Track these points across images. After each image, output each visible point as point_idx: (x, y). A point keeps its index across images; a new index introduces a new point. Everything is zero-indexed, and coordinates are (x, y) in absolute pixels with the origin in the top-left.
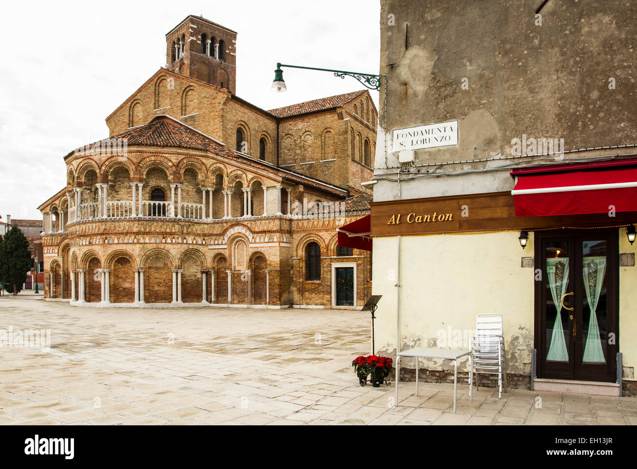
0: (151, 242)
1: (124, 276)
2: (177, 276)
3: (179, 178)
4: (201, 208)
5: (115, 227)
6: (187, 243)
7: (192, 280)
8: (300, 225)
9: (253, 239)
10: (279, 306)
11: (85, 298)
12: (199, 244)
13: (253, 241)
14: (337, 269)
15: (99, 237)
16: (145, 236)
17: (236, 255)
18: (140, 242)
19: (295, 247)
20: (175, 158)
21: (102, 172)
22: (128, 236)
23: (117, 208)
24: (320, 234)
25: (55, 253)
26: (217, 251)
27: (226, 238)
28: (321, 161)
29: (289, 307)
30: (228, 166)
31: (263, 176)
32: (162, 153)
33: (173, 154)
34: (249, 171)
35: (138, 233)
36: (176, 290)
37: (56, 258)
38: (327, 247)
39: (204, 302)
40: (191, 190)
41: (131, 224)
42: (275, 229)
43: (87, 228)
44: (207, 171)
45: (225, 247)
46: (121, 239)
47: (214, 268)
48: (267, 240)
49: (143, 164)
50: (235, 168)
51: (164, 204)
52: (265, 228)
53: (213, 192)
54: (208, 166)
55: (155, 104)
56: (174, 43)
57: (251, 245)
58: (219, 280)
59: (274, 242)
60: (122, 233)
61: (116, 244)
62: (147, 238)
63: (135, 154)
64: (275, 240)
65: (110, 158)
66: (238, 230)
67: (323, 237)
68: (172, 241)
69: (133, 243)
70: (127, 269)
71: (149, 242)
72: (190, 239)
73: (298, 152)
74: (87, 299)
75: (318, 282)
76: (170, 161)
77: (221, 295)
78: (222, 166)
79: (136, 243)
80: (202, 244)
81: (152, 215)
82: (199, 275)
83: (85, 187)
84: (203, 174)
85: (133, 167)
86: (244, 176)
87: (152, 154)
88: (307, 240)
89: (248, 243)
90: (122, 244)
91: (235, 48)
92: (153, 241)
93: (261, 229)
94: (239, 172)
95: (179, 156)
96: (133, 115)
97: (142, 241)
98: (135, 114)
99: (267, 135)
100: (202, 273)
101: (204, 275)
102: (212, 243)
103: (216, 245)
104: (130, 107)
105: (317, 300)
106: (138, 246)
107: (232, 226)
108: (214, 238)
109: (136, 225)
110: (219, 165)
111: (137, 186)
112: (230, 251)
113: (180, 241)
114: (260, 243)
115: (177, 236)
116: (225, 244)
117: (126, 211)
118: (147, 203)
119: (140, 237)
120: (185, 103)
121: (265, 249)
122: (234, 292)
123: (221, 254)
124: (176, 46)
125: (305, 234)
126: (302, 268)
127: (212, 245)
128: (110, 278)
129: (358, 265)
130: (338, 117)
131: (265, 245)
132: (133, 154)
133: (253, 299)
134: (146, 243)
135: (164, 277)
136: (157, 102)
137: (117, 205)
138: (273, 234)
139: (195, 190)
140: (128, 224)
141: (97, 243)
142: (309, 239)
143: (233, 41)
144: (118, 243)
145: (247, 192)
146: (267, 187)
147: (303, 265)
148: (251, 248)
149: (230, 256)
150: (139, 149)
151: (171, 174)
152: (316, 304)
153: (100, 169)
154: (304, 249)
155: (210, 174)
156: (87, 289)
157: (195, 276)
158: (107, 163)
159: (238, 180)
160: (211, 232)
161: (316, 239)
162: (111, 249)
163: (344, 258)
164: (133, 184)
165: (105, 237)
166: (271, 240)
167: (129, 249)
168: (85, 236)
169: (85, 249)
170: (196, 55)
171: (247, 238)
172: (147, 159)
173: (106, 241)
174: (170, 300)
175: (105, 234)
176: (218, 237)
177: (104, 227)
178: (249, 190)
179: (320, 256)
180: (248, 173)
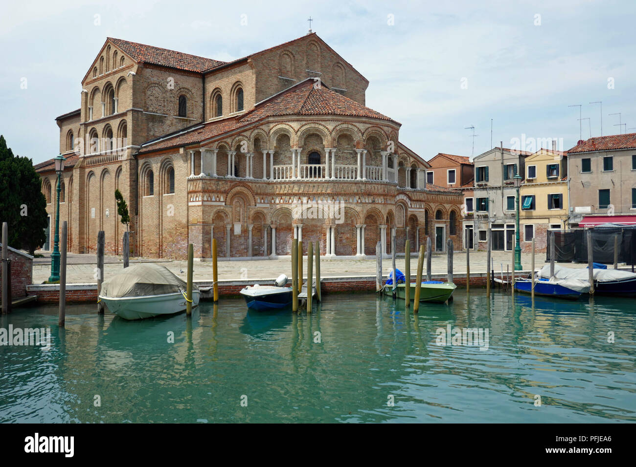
9: (411, 205)
13: (411, 207)
24: (430, 204)
25: (219, 201)
37: (222, 208)
48: (418, 207)
66: (402, 197)
86: (408, 159)
93: (416, 199)
94: (406, 155)
114: (414, 208)
131: (417, 210)
159: (401, 160)
171: (407, 203)
180: (411, 157)
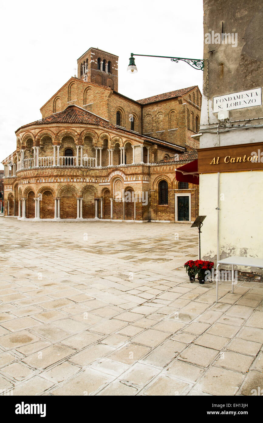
0: (64, 181)
1: (48, 202)
2: (80, 202)
3: (81, 142)
4: (94, 160)
5: (43, 173)
6: (86, 182)
7: (89, 204)
8: (155, 170)
9: (126, 179)
10: (142, 221)
11: (26, 215)
12: (93, 182)
13: (126, 180)
14: (178, 197)
15: (34, 179)
16: (61, 178)
17: (116, 188)
18: (58, 181)
19: (152, 183)
20: (79, 130)
21: (36, 140)
22: (51, 178)
23: (45, 161)
24: (168, 175)
25: (10, 189)
26: (104, 187)
27: (110, 179)
28: (168, 130)
29: (148, 222)
30: (111, 134)
31: (132, 140)
32: (71, 127)
33: (78, 127)
34: (124, 137)
35: (57, 176)
36: (79, 211)
37: (11, 192)
38: (172, 183)
39: (96, 218)
40: (88, 149)
41: (53, 170)
42: (139, 172)
43: (27, 173)
44: (99, 138)
45: (109, 184)
46: (46, 180)
47: (102, 197)
49: (60, 134)
50: (115, 135)
51: (72, 158)
52: (134, 172)
53: (102, 150)
54: (99, 135)
55: (68, 98)
56: (82, 64)
57: (125, 183)
58: (105, 205)
59: (139, 180)
60: (47, 176)
61: (44, 183)
62: (62, 179)
63: (55, 128)
64: (140, 179)
65: (41, 131)
66: (117, 173)
67: (170, 177)
68: (77, 180)
69: (54, 182)
70: (50, 198)
71: (63, 181)
72: (88, 179)
73: (154, 125)
74: (27, 216)
75: (166, 205)
76: (76, 132)
77: (106, 214)
78: (107, 134)
79: (55, 182)
80: (95, 182)
81: (65, 165)
82: (93, 201)
83: (26, 149)
84: (96, 140)
85: (54, 136)
86: (121, 140)
87: (65, 128)
88: (160, 179)
89: (123, 181)
90: (47, 182)
91: (117, 66)
92: (65, 181)
93: (131, 173)
94: (118, 138)
95: (81, 129)
96: (55, 106)
97: (59, 181)
98: (57, 105)
99: (136, 115)
100: (95, 200)
101: (96, 202)
102: (101, 181)
103: (104, 183)
104: (54, 101)
105: (166, 217)
106: (57, 184)
107: (113, 171)
108: (102, 178)
109: (56, 171)
110: (105, 134)
111: (56, 148)
112: (112, 186)
113: (82, 180)
114: (130, 181)
115: (80, 178)
116: (109, 182)
117: (50, 163)
118: (62, 157)
119: (58, 178)
120: (86, 98)
121: (133, 185)
122: (114, 212)
123: (107, 188)
124: (83, 66)
125: (158, 175)
126: (156, 197)
127: (101, 183)
128: (40, 204)
129: (192, 195)
130: (179, 102)
131: (133, 182)
132: (54, 128)
133: (126, 216)
134: (62, 182)
135: (72, 202)
136: (69, 98)
137: (45, 159)
138: (139, 176)
139: (91, 149)
140: (51, 170)
141: (33, 182)
142: (161, 178)
143: (116, 62)
144: (45, 182)
145: (122, 150)
146: (135, 147)
147: (157, 195)
148: (125, 184)
149: (112, 189)
150: (57, 125)
151: (76, 140)
152: (165, 220)
153: (35, 137)
154: (158, 185)
155: (100, 139)
156: (27, 210)
157: (91, 202)
158: (39, 134)
159: (117, 142)
160: (100, 175)
161: (165, 178)
162: (41, 186)
163: (183, 190)
164: (54, 146)
165: (37, 178)
166: (137, 179)
167: (51, 185)
168: (26, 178)
169: (26, 186)
170: (94, 71)
171: (122, 178)
172: (63, 131)
173: (38, 181)
174: (76, 217)
175: (37, 177)
176: (105, 178)
177: (37, 173)
178: (123, 148)
179: (168, 189)
180: (123, 138)
